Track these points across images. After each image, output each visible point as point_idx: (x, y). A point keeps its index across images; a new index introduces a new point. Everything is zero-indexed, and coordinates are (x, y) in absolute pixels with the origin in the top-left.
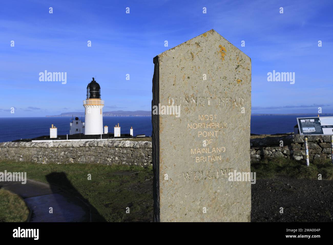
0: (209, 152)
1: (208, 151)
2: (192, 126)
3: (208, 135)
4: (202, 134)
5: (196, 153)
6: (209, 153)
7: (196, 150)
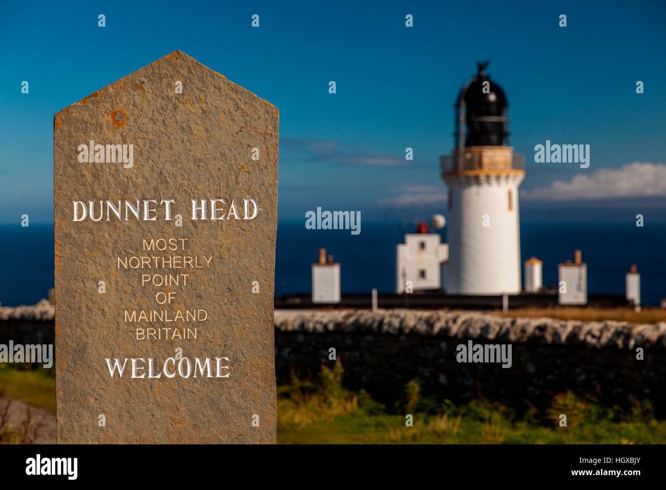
0: (168, 319)
1: (164, 317)
2: (128, 263)
3: (164, 283)
4: (151, 280)
5: (137, 319)
6: (166, 321)
7: (136, 314)
